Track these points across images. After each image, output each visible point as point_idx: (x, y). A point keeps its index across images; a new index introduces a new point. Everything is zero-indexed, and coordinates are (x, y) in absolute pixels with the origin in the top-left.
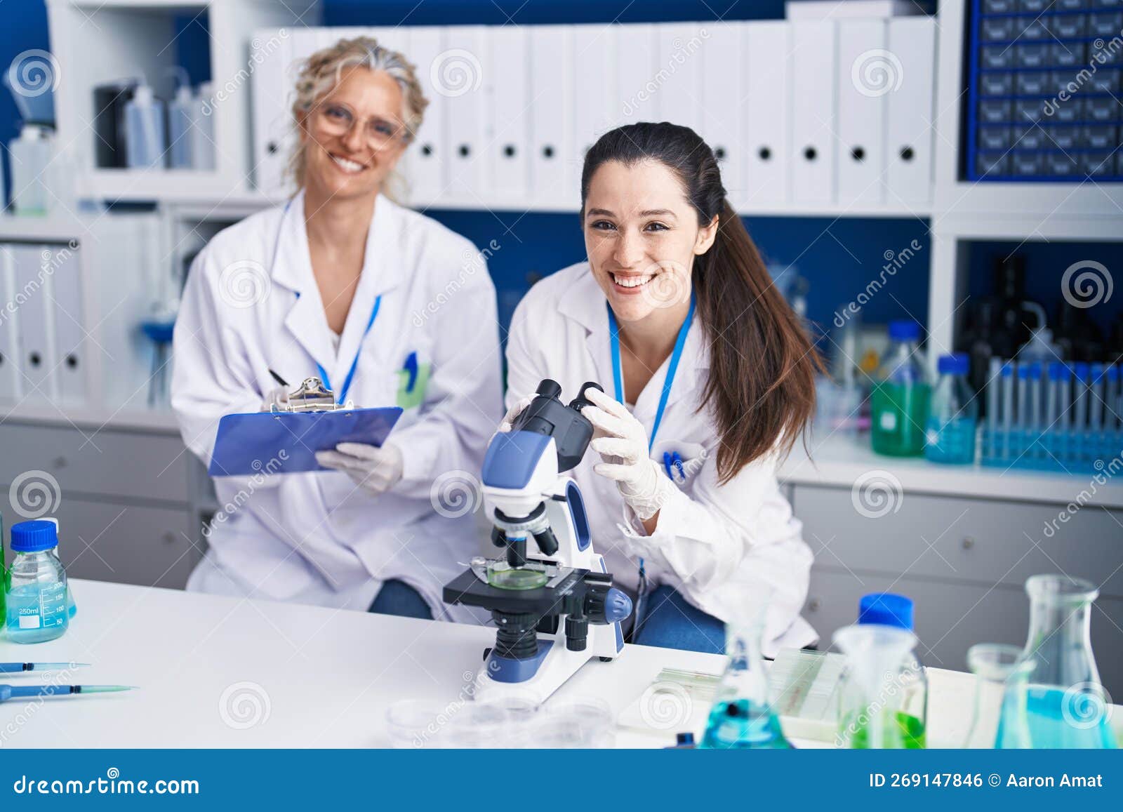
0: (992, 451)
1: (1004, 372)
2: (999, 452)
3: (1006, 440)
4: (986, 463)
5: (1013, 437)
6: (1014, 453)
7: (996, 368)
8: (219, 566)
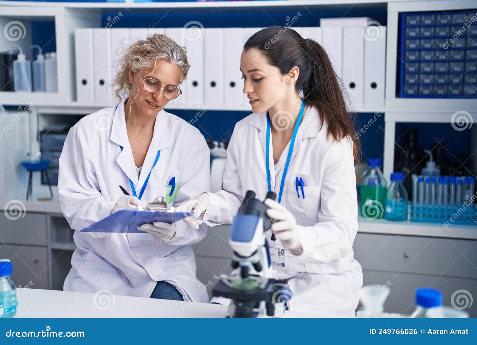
0: (415, 214)
1: (419, 181)
2: (418, 215)
3: (421, 209)
4: (412, 221)
5: (424, 209)
6: (424, 215)
7: (415, 178)
8: (78, 277)
